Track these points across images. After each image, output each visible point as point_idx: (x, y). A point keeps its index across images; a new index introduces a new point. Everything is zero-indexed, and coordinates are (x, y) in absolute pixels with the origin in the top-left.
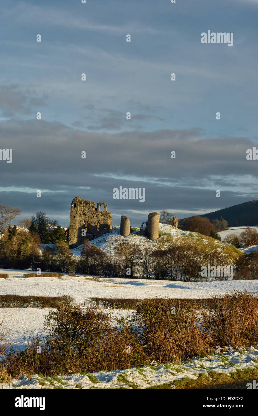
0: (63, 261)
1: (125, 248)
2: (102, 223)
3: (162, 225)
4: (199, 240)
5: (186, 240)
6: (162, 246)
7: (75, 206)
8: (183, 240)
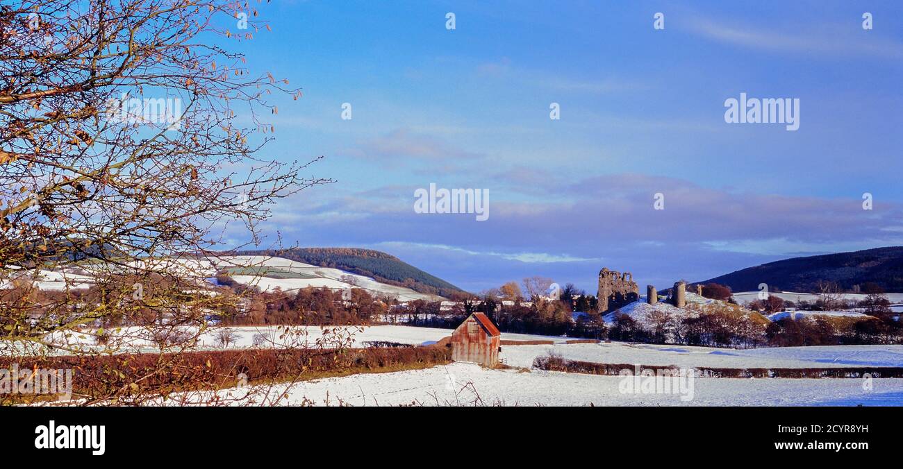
0: (596, 328)
1: (657, 316)
2: (628, 292)
3: (686, 293)
4: (725, 307)
5: (713, 307)
6: (689, 313)
7: (603, 276)
8: (709, 307)
